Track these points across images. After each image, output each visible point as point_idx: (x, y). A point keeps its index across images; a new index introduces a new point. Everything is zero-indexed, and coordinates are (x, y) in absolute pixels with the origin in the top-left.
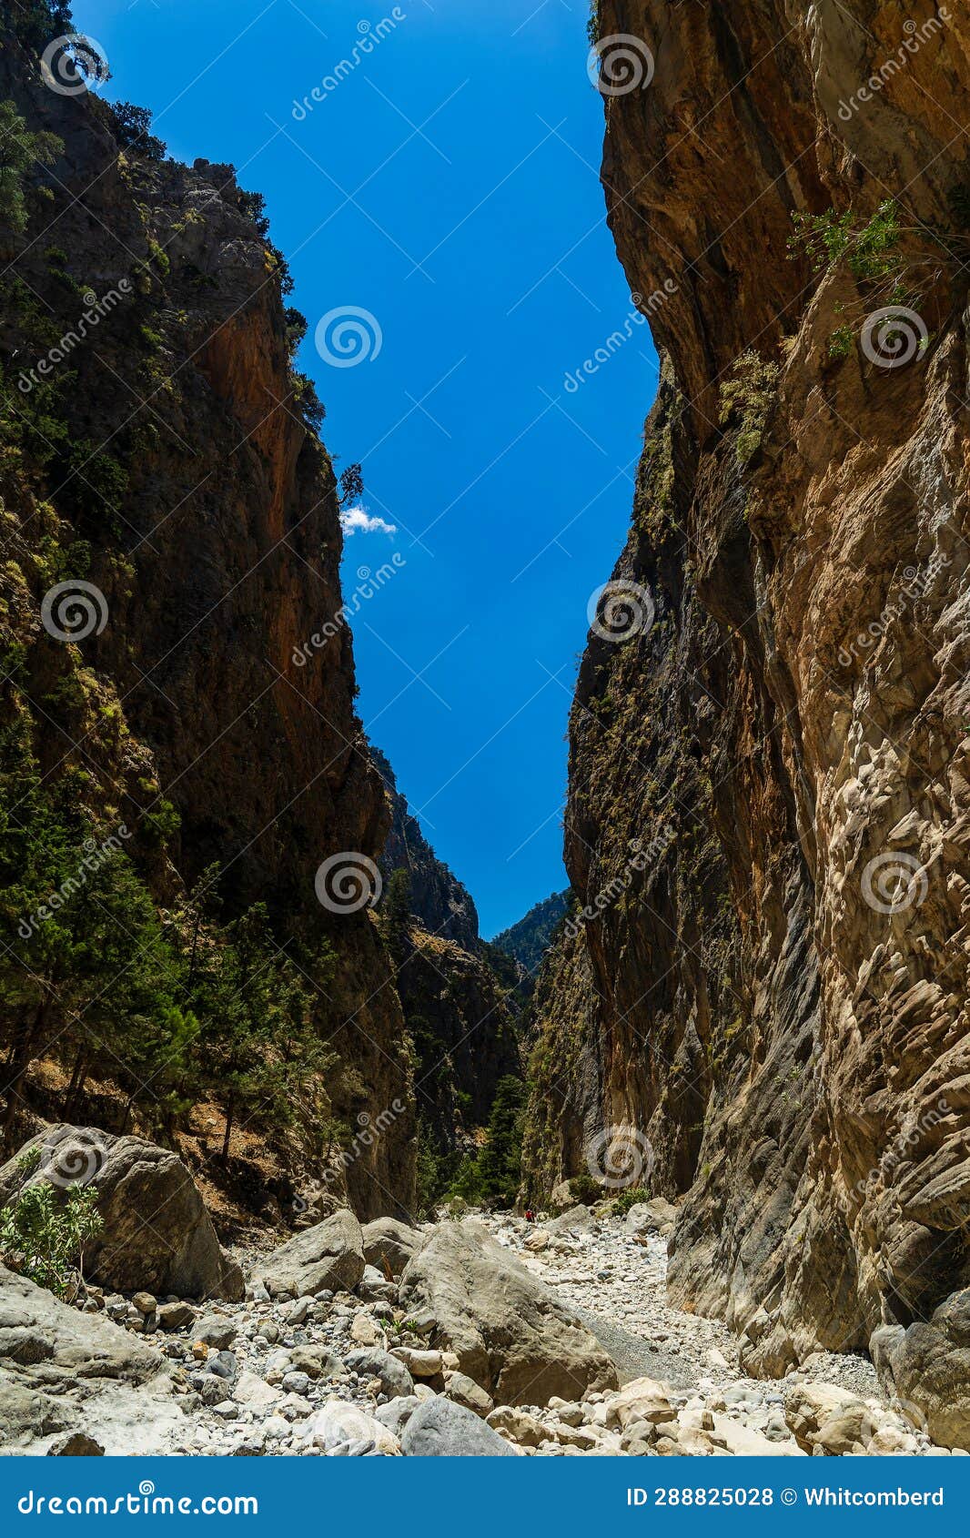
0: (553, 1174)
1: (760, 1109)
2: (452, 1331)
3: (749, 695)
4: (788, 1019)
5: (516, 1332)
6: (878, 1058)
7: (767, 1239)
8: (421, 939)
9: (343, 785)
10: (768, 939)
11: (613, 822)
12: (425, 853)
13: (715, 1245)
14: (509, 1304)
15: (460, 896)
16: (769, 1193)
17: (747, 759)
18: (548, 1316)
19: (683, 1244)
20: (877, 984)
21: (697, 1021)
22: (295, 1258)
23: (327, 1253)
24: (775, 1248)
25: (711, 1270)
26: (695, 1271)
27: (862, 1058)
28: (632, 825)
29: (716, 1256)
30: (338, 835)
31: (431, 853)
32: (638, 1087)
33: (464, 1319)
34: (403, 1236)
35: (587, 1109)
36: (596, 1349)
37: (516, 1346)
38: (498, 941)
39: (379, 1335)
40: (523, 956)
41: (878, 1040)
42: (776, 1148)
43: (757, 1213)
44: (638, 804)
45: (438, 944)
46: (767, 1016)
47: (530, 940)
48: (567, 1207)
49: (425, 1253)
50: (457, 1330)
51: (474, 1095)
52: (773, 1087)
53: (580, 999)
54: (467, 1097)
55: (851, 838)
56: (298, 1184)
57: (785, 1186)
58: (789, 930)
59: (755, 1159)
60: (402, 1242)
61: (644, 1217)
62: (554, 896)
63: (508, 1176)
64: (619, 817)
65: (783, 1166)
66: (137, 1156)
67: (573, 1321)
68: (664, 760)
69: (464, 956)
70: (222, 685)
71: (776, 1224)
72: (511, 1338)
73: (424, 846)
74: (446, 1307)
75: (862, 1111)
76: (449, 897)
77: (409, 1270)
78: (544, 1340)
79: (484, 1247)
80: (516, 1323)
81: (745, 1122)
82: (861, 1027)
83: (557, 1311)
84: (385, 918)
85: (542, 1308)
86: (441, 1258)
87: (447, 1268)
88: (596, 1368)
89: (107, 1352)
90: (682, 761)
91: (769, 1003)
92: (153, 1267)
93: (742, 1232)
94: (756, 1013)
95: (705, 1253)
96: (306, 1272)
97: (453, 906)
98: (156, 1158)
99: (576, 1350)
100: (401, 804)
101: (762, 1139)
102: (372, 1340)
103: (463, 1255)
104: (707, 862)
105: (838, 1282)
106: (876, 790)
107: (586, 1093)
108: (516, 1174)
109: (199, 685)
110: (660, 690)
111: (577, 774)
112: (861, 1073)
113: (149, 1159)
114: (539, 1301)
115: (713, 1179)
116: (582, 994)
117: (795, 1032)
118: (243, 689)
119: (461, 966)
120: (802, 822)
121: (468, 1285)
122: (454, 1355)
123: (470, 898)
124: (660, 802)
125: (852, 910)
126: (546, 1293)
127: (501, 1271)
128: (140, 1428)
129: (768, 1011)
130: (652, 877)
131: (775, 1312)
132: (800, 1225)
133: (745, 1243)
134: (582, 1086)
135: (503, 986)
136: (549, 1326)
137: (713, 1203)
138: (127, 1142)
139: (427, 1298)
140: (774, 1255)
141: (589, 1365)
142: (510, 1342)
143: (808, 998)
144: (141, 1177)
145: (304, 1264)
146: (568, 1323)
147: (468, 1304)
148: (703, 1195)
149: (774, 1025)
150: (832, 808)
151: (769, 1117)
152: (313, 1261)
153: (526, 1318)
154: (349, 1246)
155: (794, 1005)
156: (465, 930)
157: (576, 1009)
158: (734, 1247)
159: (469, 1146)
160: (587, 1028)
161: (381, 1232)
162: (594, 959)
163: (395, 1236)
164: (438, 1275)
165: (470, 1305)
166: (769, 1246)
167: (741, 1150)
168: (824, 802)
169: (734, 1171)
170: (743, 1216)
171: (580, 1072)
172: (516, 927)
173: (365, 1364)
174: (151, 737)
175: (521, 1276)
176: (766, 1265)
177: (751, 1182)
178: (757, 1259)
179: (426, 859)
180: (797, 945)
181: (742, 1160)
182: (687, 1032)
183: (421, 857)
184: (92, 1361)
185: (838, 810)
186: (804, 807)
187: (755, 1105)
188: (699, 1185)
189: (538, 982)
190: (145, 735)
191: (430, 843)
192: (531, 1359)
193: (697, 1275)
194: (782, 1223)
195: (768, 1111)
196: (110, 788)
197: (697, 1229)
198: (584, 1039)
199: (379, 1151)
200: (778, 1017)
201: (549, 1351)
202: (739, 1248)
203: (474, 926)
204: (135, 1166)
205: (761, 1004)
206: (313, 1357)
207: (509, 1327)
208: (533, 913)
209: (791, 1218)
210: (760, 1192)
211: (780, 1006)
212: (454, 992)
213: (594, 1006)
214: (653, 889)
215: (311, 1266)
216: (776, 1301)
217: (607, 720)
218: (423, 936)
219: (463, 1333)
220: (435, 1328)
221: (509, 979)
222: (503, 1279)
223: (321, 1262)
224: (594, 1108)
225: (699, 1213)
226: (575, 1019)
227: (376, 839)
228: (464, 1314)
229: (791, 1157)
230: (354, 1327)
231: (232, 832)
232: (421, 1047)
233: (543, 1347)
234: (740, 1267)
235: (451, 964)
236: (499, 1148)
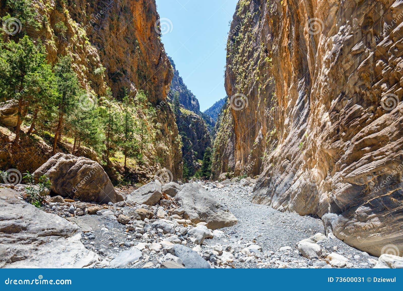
0: (220, 171)
1: (285, 151)
2: (189, 214)
3: (287, 25)
4: (296, 125)
5: (209, 214)
6: (338, 130)
7: (285, 187)
8: (183, 110)
9: (158, 64)
10: (290, 101)
11: (240, 74)
12: (184, 87)
13: (267, 189)
14: (207, 206)
15: (194, 99)
16: (286, 175)
17: (285, 47)
18: (219, 209)
19: (258, 189)
20: (339, 105)
21: (262, 131)
22: (140, 193)
23: (150, 192)
24: (287, 190)
25: (266, 195)
26: (261, 196)
27: (332, 130)
28: (245, 75)
29: (267, 192)
30: (157, 78)
31: (186, 87)
32: (244, 149)
33: (193, 211)
34: (176, 187)
35: (229, 155)
36: (233, 218)
37: (209, 217)
38: (205, 112)
39: (166, 215)
40: (212, 116)
41: (339, 123)
42: (290, 163)
43: (282, 180)
44: (247, 69)
45: (188, 112)
46: (289, 125)
47: (214, 112)
48: (223, 180)
49: (181, 192)
50: (191, 214)
51: (198, 152)
52: (290, 145)
53: (228, 126)
54: (196, 153)
55: (334, 54)
56: (147, 173)
57: (292, 173)
58: (299, 97)
59: (283, 166)
60: (176, 188)
61: (245, 182)
62: (221, 100)
63: (208, 172)
64: (242, 72)
65: (291, 167)
66: (84, 163)
67: (227, 210)
68: (256, 55)
69: (196, 115)
70: (118, 30)
71: (288, 183)
72: (208, 215)
73: (184, 85)
74: (187, 207)
75: (330, 147)
76: (191, 100)
77: (176, 196)
78: (218, 216)
79: (199, 190)
80: (209, 211)
81: (280, 155)
82: (331, 120)
83: (222, 208)
84: (173, 105)
85: (217, 207)
86: (186, 193)
87: (187, 196)
88: (233, 223)
89: (54, 227)
90: (261, 54)
91: (290, 121)
92: (93, 196)
93: (277, 186)
94: (285, 124)
95: (264, 191)
96: (144, 197)
97: (192, 102)
98: (91, 164)
99: (228, 218)
100: (177, 73)
101: (285, 160)
102: (163, 217)
103: (193, 193)
104: (268, 85)
105: (309, 199)
106: (347, 34)
107: (229, 151)
108: (210, 171)
109: (110, 29)
110: (256, 33)
111: (229, 61)
112: (330, 136)
113: (88, 164)
114: (217, 205)
115: (268, 171)
116: (229, 124)
117: (298, 128)
118: (125, 31)
119: (195, 118)
120: (310, 57)
121: (194, 201)
122: (190, 220)
123: (197, 100)
124: (254, 67)
125: (332, 80)
126: (219, 202)
127: (205, 197)
128: (63, 255)
129: (289, 123)
130: (251, 90)
131: (286, 207)
132: (297, 183)
133: (278, 188)
134: (228, 149)
135: (207, 124)
136: (219, 212)
137: (267, 178)
138: (81, 159)
139: (182, 205)
140: (287, 192)
141: (231, 222)
142: (207, 216)
143: (304, 118)
144: (86, 169)
145: (143, 195)
146: (225, 211)
147: (194, 206)
148: (265, 176)
149: (291, 127)
150: (326, 45)
151: (287, 154)
152: (145, 194)
153: (212, 210)
154: (157, 190)
155: (299, 120)
156: (196, 108)
157: (227, 129)
158: (274, 190)
159: (197, 165)
160: (230, 134)
161: (170, 186)
162: (233, 114)
163: (174, 187)
164: (185, 198)
165: (195, 207)
166: (285, 189)
167: (278, 163)
168: (322, 44)
169: (275, 169)
170: (277, 181)
171: (228, 145)
172: (210, 108)
173: (158, 226)
174: (97, 45)
175: (211, 198)
176: (284, 194)
177: (280, 172)
178: (281, 193)
179: (184, 89)
180: (302, 101)
181: (278, 166)
182: (259, 134)
183: (183, 88)
184: (46, 231)
185: (328, 46)
186: (311, 51)
187: (283, 151)
188: (263, 173)
189: (216, 123)
190: (95, 45)
191: (186, 84)
192: (214, 221)
193: (262, 197)
194: (290, 183)
195: (288, 152)
196: (83, 60)
197: (262, 185)
198: (229, 136)
199: (172, 166)
200: (293, 124)
201: (219, 219)
202: (275, 190)
203: (198, 108)
204: (84, 166)
205: (286, 121)
206: (141, 224)
207: (207, 212)
208: (215, 104)
209: (293, 182)
210: (284, 174)
211: (294, 121)
212: (193, 125)
213: (232, 128)
214: (251, 94)
215: (145, 196)
216: (287, 203)
217: (239, 43)
218: (184, 110)
219: (193, 214)
220: (184, 213)
221: (208, 122)
222: (205, 199)
223: (148, 195)
224: (232, 155)
225: (263, 180)
226: (227, 132)
227: (169, 80)
228: (193, 209)
229: (294, 165)
230: (158, 213)
231: (124, 75)
232: (184, 140)
233: (218, 218)
234: (275, 195)
235: (192, 118)
236: (206, 166)
